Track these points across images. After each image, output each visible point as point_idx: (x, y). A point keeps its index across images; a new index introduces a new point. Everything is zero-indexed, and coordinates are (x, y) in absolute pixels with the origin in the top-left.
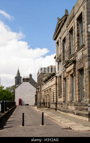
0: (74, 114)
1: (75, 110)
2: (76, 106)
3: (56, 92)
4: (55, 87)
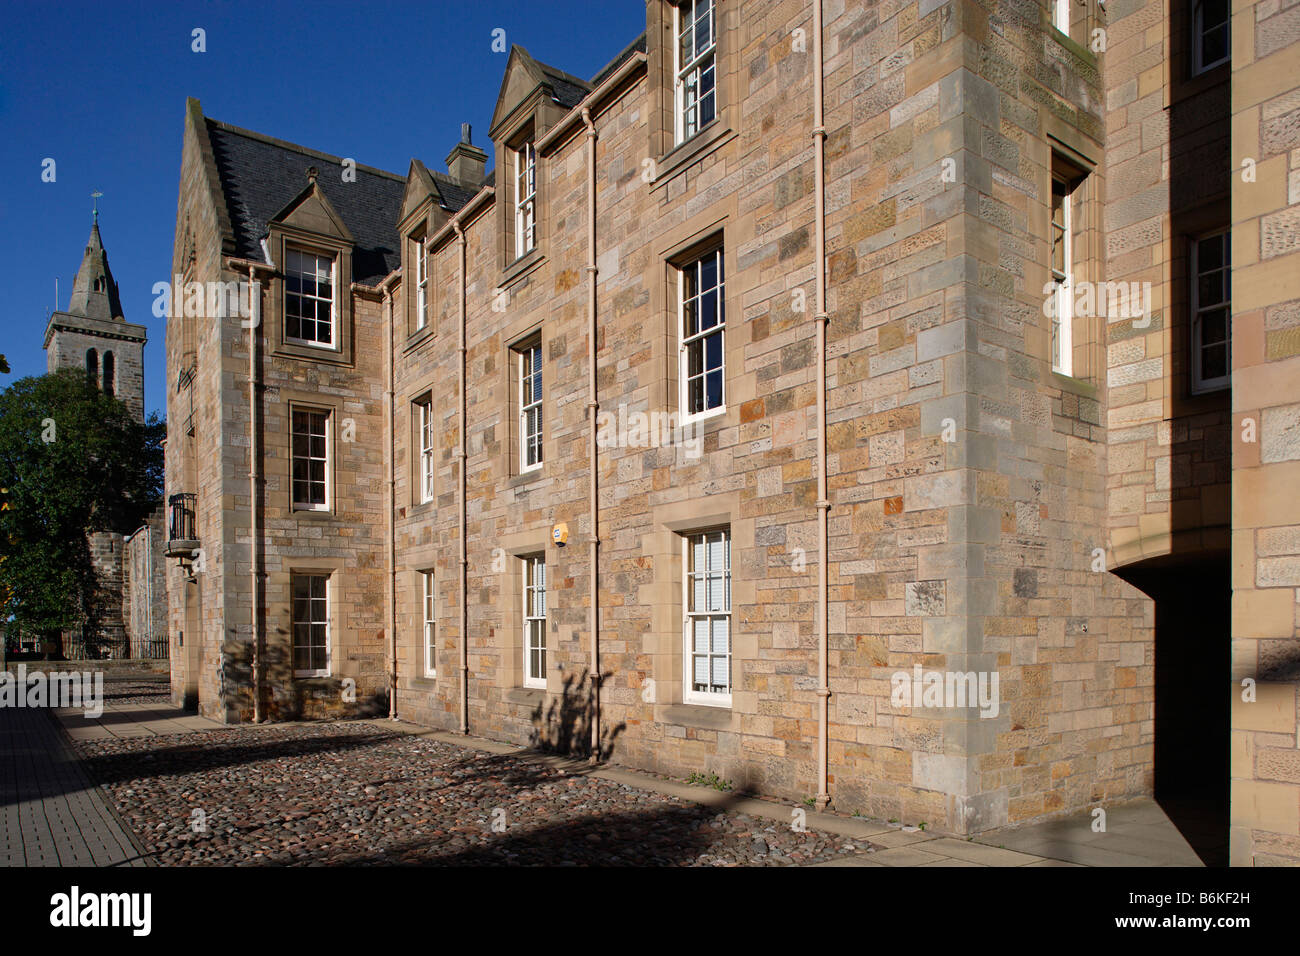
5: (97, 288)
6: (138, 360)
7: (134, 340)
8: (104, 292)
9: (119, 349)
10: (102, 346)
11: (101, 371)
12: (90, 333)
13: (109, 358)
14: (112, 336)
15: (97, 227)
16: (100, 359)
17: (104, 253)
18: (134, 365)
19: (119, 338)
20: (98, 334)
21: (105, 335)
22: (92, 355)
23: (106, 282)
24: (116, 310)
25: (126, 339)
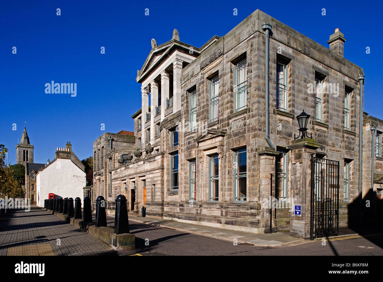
0: (221, 223)
1: (222, 216)
2: (224, 210)
3: (163, 184)
4: (159, 174)
5: (25, 139)
6: (32, 151)
7: (32, 148)
8: (26, 139)
9: (29, 150)
10: (26, 149)
11: (26, 154)
12: (24, 147)
13: (27, 151)
14: (28, 148)
15: (25, 128)
16: (26, 152)
17: (27, 132)
18: (32, 152)
19: (29, 148)
20: (25, 147)
21: (27, 148)
22: (24, 151)
23: (27, 138)
24: (29, 142)
25: (30, 148)
